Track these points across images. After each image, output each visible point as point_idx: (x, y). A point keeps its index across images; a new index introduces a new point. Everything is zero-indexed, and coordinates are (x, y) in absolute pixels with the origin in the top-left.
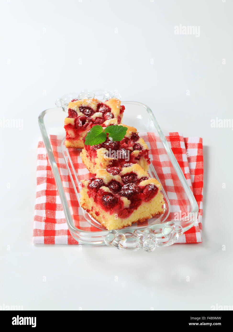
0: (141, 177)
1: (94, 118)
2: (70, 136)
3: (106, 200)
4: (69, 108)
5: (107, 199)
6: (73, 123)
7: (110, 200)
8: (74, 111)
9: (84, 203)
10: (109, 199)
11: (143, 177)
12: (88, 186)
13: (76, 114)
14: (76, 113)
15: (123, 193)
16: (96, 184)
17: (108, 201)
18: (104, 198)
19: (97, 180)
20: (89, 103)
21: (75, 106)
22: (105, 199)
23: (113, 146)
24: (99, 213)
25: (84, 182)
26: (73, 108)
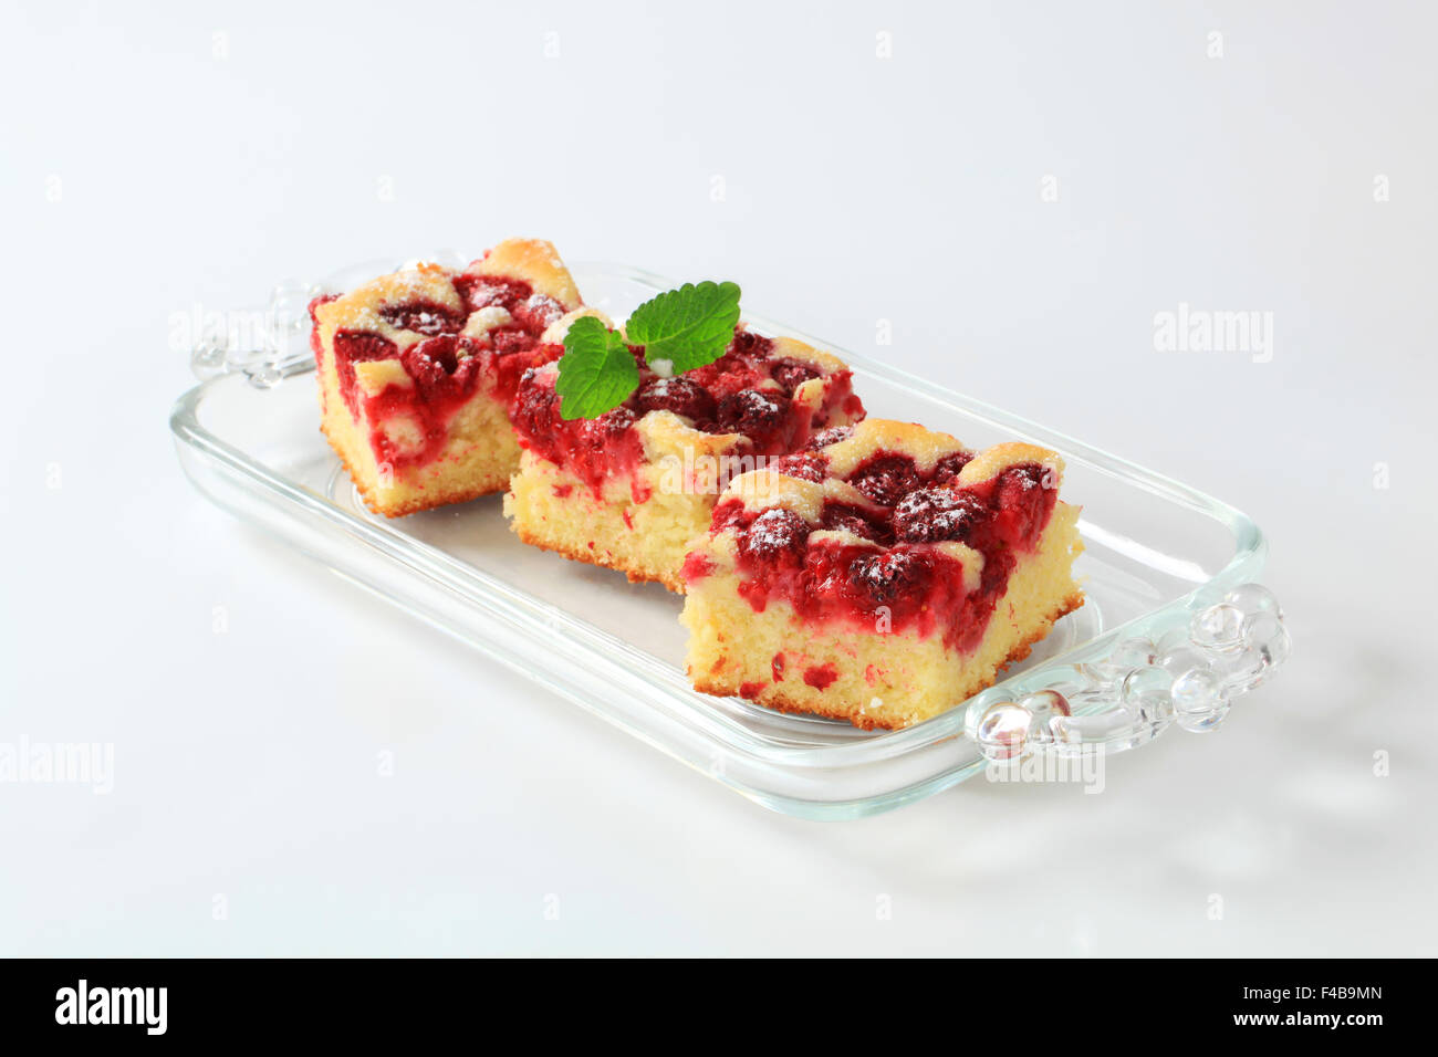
0: (934, 462)
1: (482, 334)
2: (403, 449)
3: (880, 578)
4: (337, 326)
5: (886, 568)
6: (402, 379)
7: (901, 569)
8: (367, 334)
9: (718, 659)
10: (894, 566)
11: (945, 459)
12: (741, 551)
13: (381, 344)
14: (381, 338)
15: (929, 530)
16: (780, 529)
17: (896, 572)
18: (867, 571)
19: (770, 515)
20: (413, 283)
21: (359, 312)
22: (875, 572)
23: (686, 395)
24: (832, 669)
25: (712, 540)
26: (355, 322)
